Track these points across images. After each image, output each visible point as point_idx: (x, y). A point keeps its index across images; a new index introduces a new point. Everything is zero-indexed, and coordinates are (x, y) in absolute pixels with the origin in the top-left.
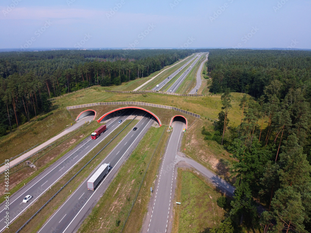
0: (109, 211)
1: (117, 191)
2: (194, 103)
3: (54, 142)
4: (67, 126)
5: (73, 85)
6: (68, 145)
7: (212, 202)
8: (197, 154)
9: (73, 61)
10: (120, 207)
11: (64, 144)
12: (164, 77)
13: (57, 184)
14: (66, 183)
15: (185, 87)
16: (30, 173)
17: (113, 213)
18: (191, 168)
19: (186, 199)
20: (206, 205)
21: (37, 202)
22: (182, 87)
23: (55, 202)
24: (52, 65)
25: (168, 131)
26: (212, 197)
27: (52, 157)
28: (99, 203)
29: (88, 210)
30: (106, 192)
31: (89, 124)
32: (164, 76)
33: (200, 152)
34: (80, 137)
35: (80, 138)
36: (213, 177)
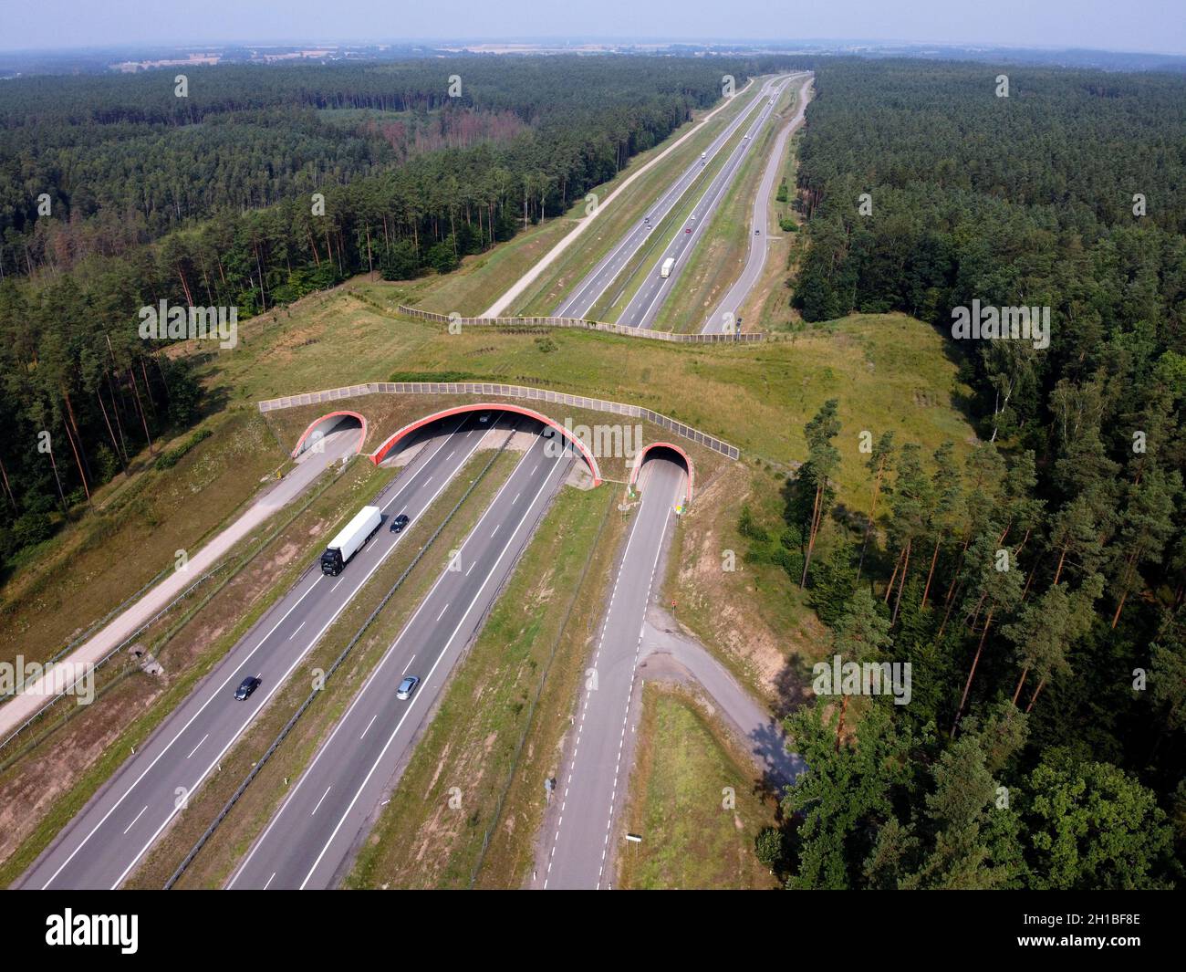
0: (410, 856)
1: (436, 776)
2: (725, 382)
3: (219, 560)
4: (263, 479)
5: (278, 278)
6: (270, 574)
7: (741, 842)
8: (714, 621)
9: (275, 139)
10: (446, 850)
11: (255, 568)
12: (628, 216)
13: (241, 748)
14: (269, 745)
15: (703, 276)
16: (147, 698)
17: (424, 869)
18: (690, 683)
19: (661, 819)
20: (722, 855)
21: (178, 822)
22: (691, 275)
23: (238, 823)
24: (196, 159)
25: (624, 507)
26: (743, 821)
27: (216, 627)
28: (376, 829)
29: (344, 859)
30: (399, 784)
31: (342, 475)
32: (627, 211)
33: (724, 614)
34: (312, 532)
35: (310, 536)
36: (757, 728)
